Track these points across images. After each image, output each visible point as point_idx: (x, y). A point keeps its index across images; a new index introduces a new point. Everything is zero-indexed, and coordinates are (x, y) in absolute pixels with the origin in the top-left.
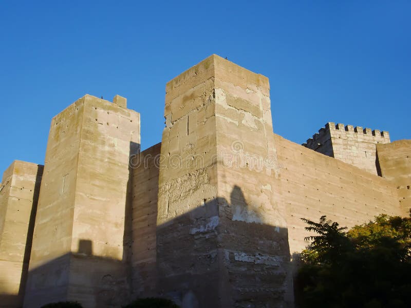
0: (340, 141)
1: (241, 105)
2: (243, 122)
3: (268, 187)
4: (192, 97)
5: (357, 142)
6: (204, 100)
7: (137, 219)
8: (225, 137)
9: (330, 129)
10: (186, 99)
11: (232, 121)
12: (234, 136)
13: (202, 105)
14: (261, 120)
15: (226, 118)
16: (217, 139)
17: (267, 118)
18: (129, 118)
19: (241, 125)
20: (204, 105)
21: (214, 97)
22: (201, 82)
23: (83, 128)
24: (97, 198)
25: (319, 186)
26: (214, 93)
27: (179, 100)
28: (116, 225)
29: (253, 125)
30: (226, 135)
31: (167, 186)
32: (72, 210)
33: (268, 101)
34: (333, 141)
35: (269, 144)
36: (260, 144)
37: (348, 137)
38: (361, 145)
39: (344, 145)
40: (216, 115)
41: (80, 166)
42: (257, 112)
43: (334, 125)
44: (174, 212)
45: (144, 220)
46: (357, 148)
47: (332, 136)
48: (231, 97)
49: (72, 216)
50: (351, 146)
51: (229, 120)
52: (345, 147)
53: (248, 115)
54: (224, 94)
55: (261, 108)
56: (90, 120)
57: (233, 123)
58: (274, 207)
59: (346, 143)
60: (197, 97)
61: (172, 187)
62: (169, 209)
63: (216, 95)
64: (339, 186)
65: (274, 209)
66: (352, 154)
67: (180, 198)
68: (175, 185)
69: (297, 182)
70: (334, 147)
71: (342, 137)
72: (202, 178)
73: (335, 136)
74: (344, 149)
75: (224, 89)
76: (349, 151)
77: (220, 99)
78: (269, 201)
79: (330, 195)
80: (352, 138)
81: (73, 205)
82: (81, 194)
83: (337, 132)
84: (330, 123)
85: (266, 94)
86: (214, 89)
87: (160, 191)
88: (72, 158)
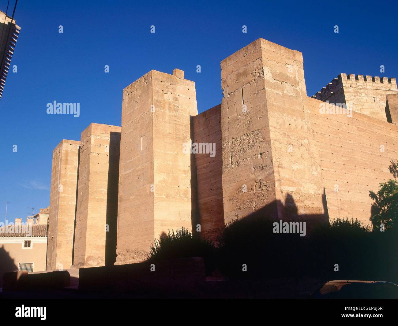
0: (351, 89)
1: (282, 78)
2: (285, 92)
3: (306, 141)
4: (245, 74)
5: (367, 89)
6: (254, 76)
7: (200, 167)
8: (273, 105)
9: (343, 79)
10: (239, 75)
11: (277, 92)
12: (280, 104)
13: (253, 81)
14: (298, 88)
15: (273, 90)
16: (268, 107)
17: (302, 86)
18: (186, 87)
19: (284, 95)
20: (255, 80)
21: (263, 74)
22: (251, 61)
23: (154, 98)
24: (168, 153)
25: (341, 135)
26: (263, 71)
27: (234, 76)
28: (185, 172)
29: (293, 94)
30: (274, 103)
31: (229, 143)
32: (152, 163)
33: (303, 72)
34: (345, 90)
35: (304, 107)
36: (298, 108)
37: (358, 86)
38: (370, 92)
39: (355, 92)
40: (266, 89)
41: (154, 128)
42: (295, 83)
43: (345, 75)
44: (237, 163)
45: (205, 167)
46: (366, 95)
47: (344, 85)
48: (275, 72)
49: (152, 168)
50: (361, 93)
51: (275, 91)
52: (355, 94)
53: (288, 86)
54: (270, 71)
55: (297, 79)
56: (158, 91)
57: (278, 93)
58: (311, 156)
59: (356, 91)
60: (248, 74)
61: (233, 144)
62: (232, 160)
63: (264, 72)
64: (357, 134)
65: (311, 158)
66: (362, 100)
67: (240, 152)
68: (236, 142)
69: (323, 133)
70: (346, 95)
71: (353, 86)
72: (257, 138)
73: (347, 86)
74: (355, 96)
75: (269, 67)
76: (358, 97)
77: (268, 76)
78: (307, 151)
79: (350, 142)
80: (362, 86)
81: (152, 159)
82: (157, 150)
83: (349, 82)
84: (342, 74)
85: (300, 67)
86: (263, 68)
87: (224, 147)
88: (147, 122)
